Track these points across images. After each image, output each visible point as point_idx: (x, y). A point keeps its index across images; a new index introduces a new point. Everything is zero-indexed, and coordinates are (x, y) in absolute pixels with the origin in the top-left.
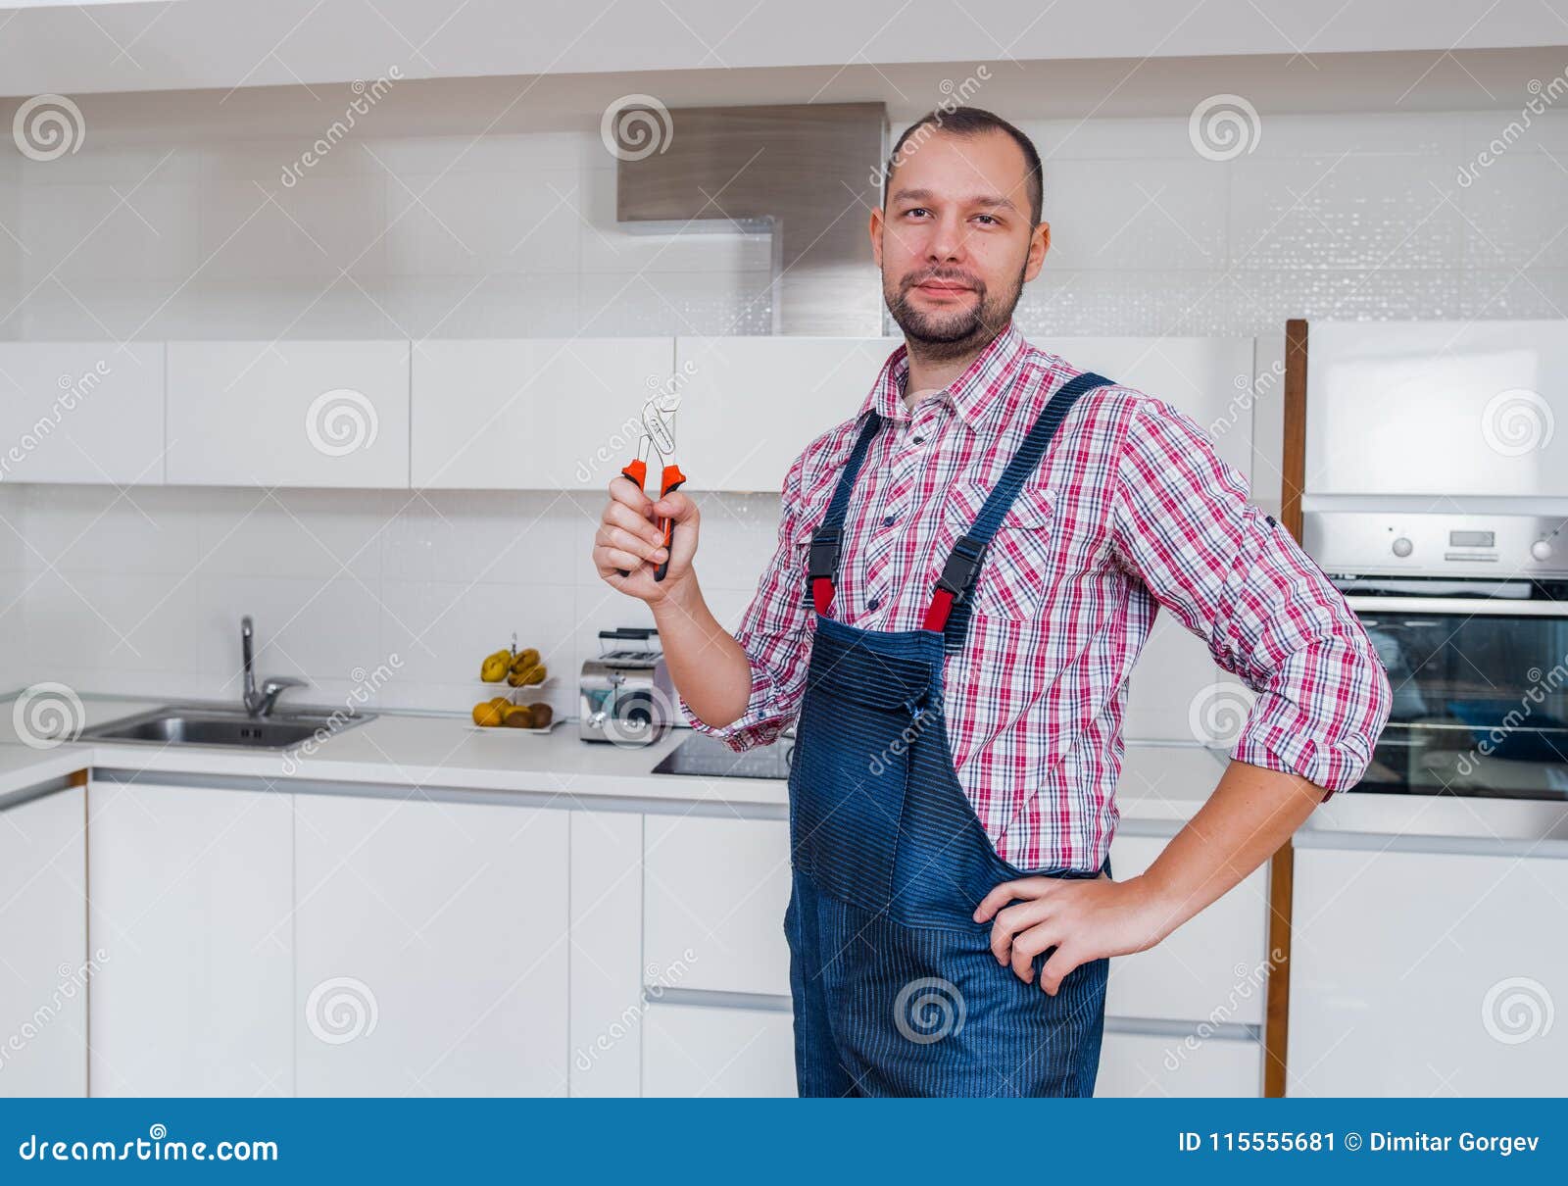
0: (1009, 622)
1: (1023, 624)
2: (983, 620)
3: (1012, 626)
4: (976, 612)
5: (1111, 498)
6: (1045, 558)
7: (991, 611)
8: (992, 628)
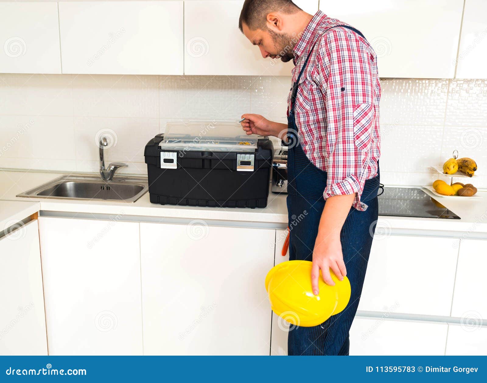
0: (305, 112)
1: (308, 112)
2: (298, 113)
3: (306, 113)
4: (296, 112)
5: (314, 74)
6: (307, 91)
7: (299, 111)
8: (301, 115)
